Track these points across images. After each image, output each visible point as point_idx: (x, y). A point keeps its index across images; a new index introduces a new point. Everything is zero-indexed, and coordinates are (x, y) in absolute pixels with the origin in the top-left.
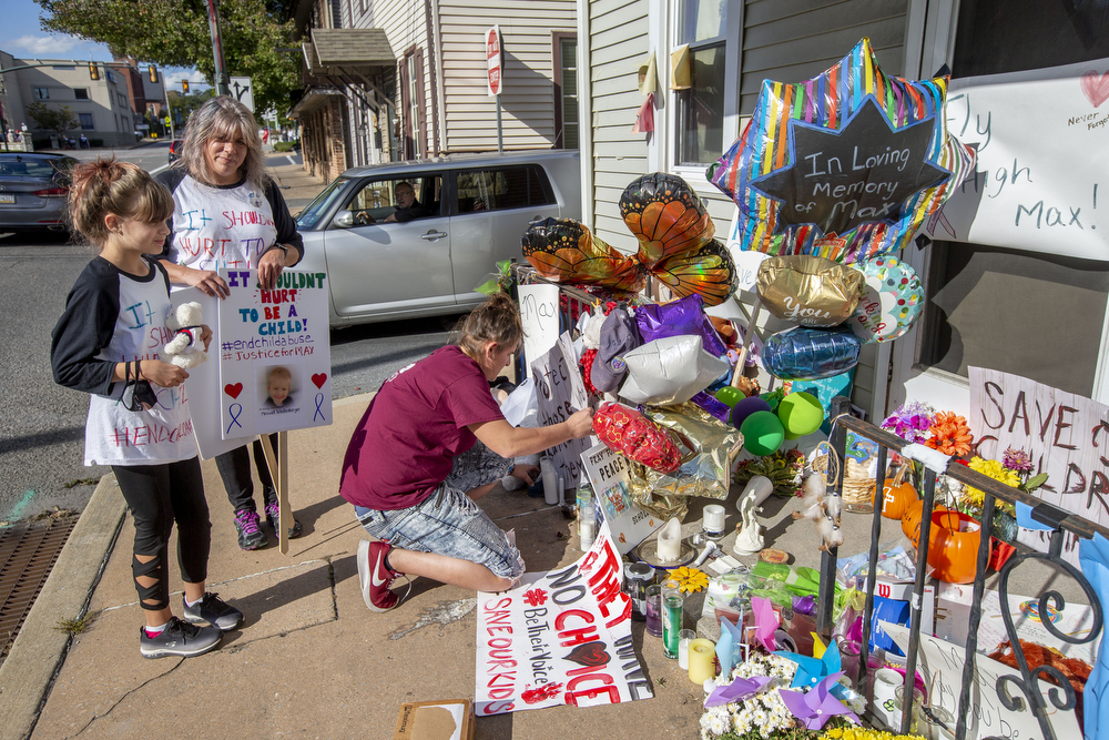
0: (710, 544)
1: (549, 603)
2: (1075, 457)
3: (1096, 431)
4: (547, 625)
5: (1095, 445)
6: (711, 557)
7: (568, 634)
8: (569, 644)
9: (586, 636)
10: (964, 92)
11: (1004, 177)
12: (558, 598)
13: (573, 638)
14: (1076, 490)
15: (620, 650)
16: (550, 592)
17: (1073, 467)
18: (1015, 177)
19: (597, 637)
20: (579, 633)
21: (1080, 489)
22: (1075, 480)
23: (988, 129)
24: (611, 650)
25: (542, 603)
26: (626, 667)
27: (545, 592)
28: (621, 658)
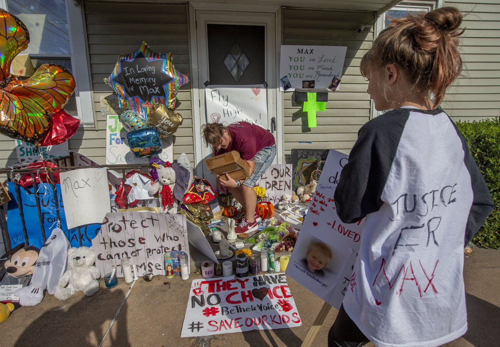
2: (267, 180)
3: (272, 171)
5: (272, 175)
6: (233, 246)
10: (218, 89)
11: (236, 112)
14: (268, 188)
17: (267, 183)
18: (238, 112)
21: (270, 187)
22: (268, 185)
23: (227, 100)
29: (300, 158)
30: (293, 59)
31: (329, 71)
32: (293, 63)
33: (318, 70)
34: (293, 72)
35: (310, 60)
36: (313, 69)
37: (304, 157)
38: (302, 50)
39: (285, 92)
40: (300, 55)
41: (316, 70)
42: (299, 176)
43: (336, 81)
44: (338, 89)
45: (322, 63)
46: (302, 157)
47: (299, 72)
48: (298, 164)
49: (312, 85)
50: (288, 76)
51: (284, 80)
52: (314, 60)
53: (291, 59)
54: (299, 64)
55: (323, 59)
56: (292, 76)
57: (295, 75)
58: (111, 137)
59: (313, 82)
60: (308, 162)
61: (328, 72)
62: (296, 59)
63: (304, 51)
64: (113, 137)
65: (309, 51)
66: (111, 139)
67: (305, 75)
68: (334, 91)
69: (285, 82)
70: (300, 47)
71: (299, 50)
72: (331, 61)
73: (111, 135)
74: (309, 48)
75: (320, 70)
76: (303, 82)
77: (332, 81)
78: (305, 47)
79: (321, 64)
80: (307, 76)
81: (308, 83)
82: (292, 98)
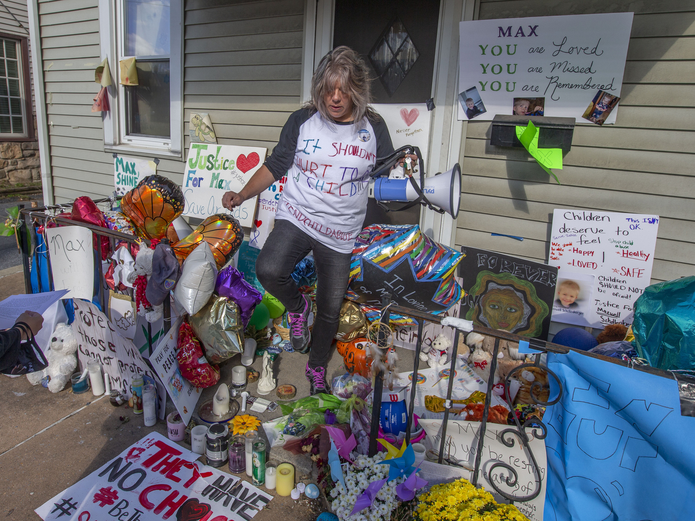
0: (244, 394)
1: (122, 495)
4: (138, 511)
6: (249, 402)
7: (161, 507)
8: (169, 514)
9: (176, 500)
12: (125, 486)
13: (168, 508)
15: (210, 496)
16: (114, 486)
19: (185, 497)
20: (168, 501)
24: (204, 500)
25: (116, 498)
26: (225, 504)
27: (110, 488)
28: (216, 500)
29: (482, 269)
30: (488, 51)
31: (585, 76)
32: (490, 60)
33: (554, 74)
34: (489, 78)
35: (532, 51)
36: (539, 70)
37: (490, 270)
38: (509, 28)
39: (469, 122)
40: (504, 41)
41: (547, 72)
42: (479, 305)
43: (606, 100)
44: (612, 118)
45: (562, 58)
46: (485, 268)
47: (504, 77)
48: (478, 280)
49: (537, 108)
50: (479, 87)
51: (469, 95)
52: (540, 51)
53: (483, 50)
54: (503, 60)
55: (565, 48)
56: (487, 87)
57: (496, 86)
58: (189, 175)
59: (541, 101)
60: (500, 282)
61: (582, 78)
62: (496, 51)
63: (514, 32)
64: (191, 175)
65: (527, 31)
66: (189, 179)
67: (519, 86)
68: (600, 123)
69: (469, 100)
70: (505, 23)
71: (501, 29)
72: (588, 51)
73: (190, 172)
74: (526, 22)
75: (557, 72)
76: (516, 100)
77: (594, 101)
78: (515, 23)
79: (558, 60)
80: (525, 88)
81: (526, 104)
82: (487, 135)
